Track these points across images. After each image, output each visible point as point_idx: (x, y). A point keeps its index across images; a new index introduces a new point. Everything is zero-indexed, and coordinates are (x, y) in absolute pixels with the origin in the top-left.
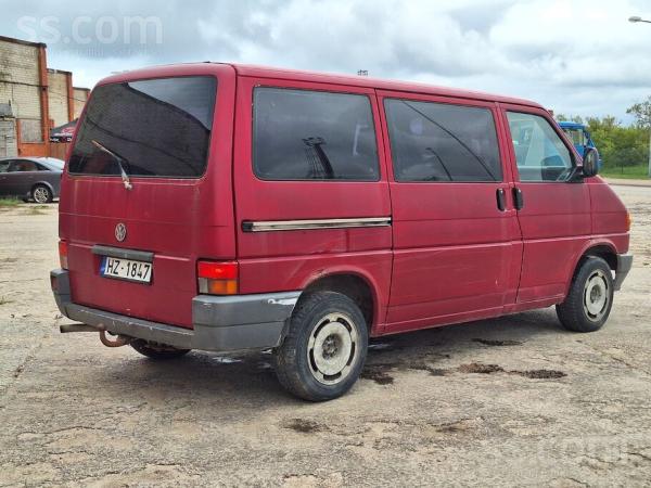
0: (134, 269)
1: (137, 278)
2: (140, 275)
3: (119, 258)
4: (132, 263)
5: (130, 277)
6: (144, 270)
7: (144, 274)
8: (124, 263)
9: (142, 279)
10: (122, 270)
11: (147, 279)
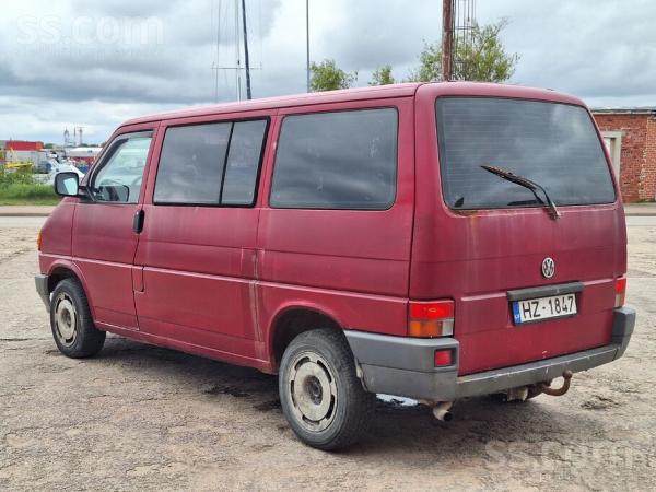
0: (558, 305)
1: (563, 313)
2: (566, 309)
3: (536, 298)
4: (553, 299)
5: (556, 314)
6: (568, 302)
7: (569, 307)
8: (543, 302)
9: (569, 313)
10: (545, 310)
11: (574, 310)
